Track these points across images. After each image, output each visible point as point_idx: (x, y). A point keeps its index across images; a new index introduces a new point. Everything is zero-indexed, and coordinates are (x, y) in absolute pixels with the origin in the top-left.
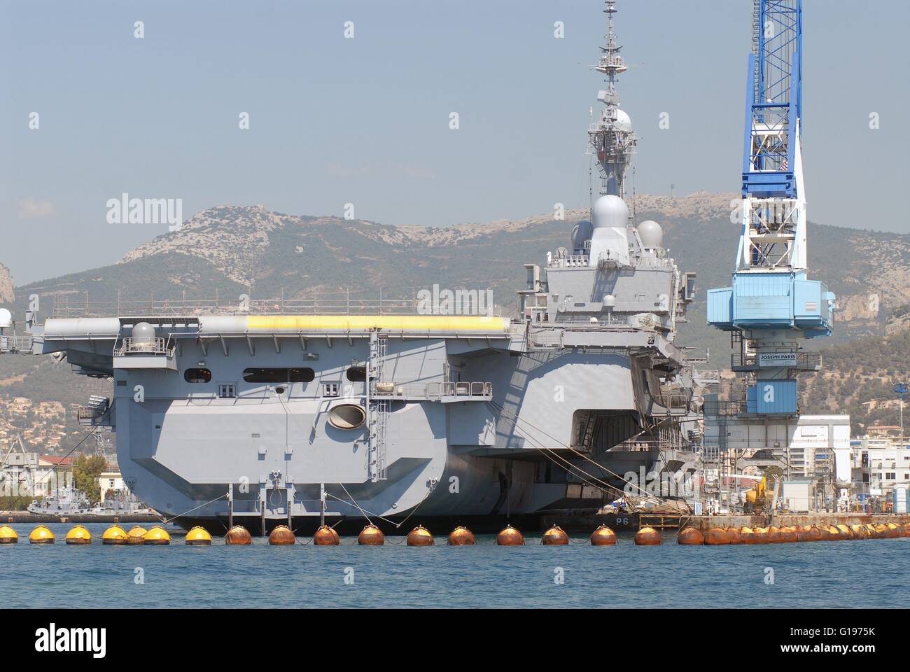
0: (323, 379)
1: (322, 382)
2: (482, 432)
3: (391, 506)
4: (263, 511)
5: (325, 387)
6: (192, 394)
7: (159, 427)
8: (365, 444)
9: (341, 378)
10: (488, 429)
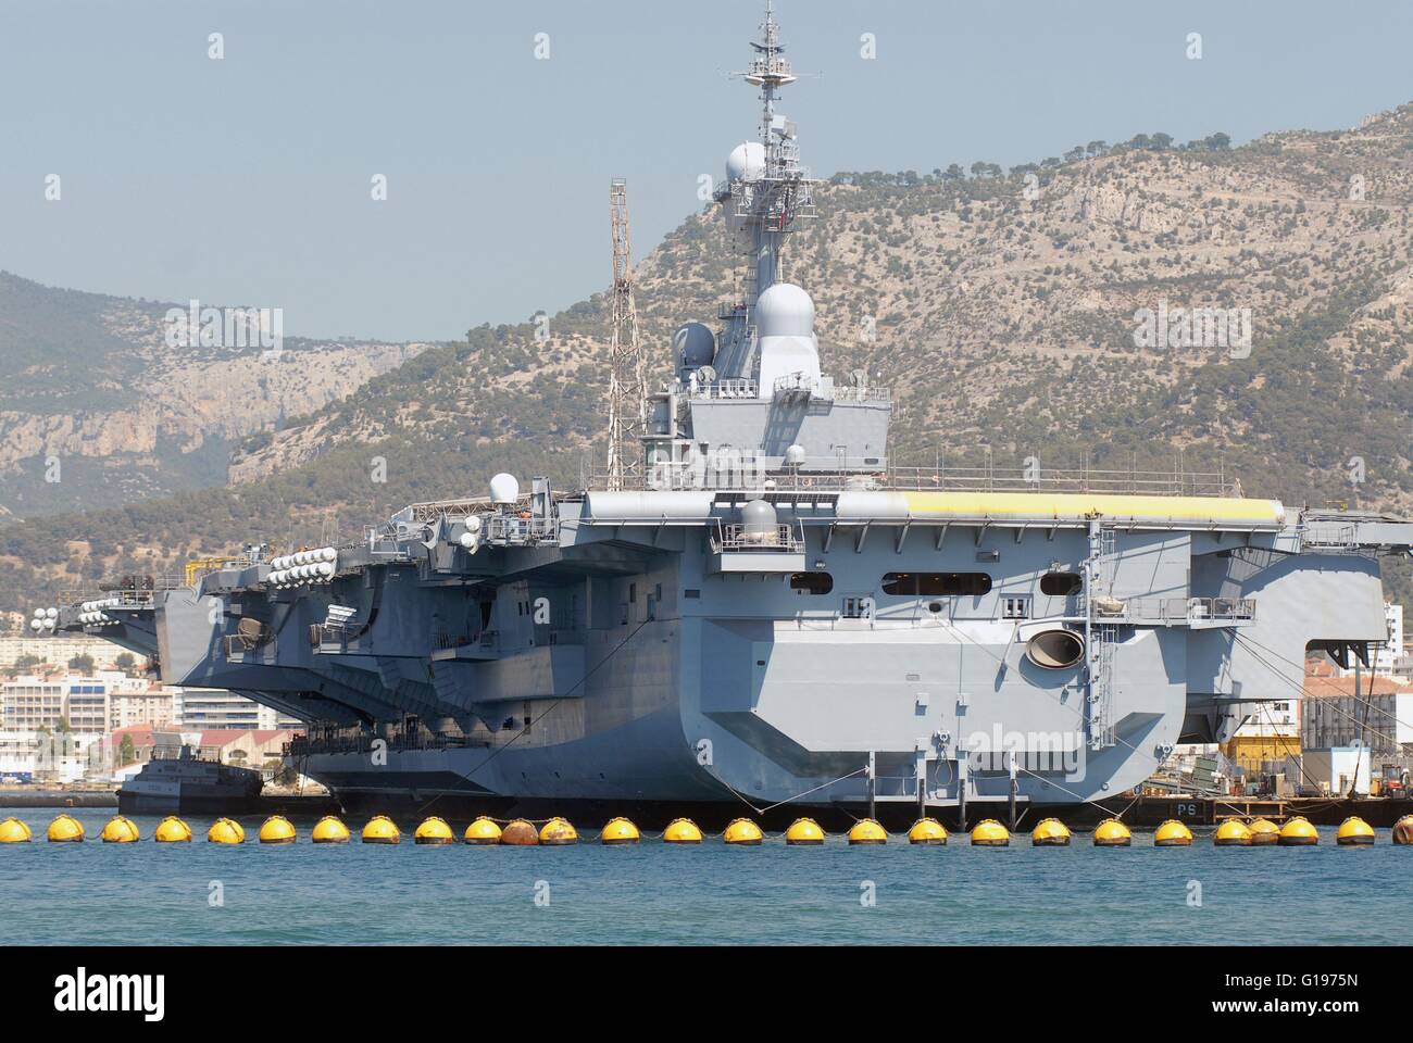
0: (1006, 590)
1: (1002, 595)
2: (1218, 674)
3: (1101, 786)
4: (921, 795)
5: (1006, 603)
6: (802, 612)
7: (762, 663)
8: (1078, 691)
9: (1032, 590)
10: (1225, 669)
